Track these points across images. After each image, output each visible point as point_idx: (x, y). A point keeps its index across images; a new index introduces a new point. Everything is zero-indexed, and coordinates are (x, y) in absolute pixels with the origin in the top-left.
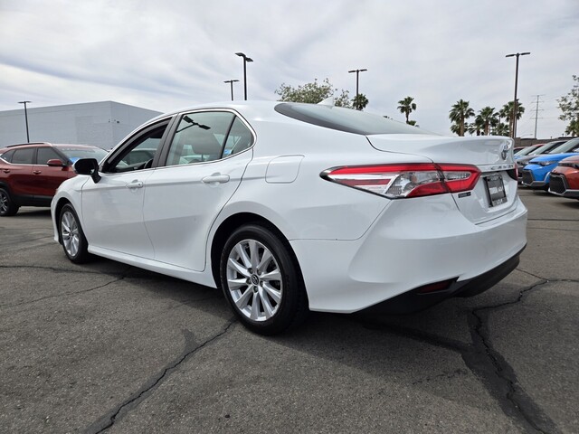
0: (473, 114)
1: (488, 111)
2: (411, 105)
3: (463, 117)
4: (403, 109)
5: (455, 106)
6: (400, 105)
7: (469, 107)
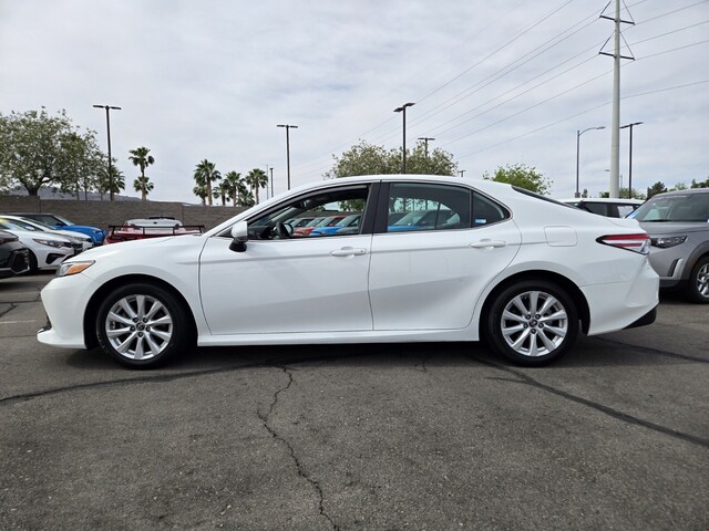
0: (220, 178)
1: (234, 176)
2: (146, 157)
3: (209, 179)
4: (136, 161)
5: (200, 166)
6: (133, 155)
7: (216, 169)
